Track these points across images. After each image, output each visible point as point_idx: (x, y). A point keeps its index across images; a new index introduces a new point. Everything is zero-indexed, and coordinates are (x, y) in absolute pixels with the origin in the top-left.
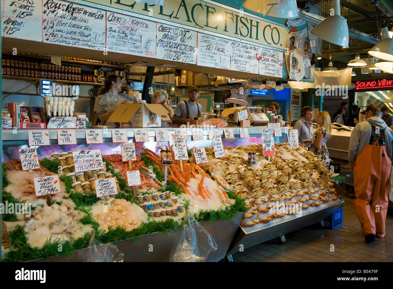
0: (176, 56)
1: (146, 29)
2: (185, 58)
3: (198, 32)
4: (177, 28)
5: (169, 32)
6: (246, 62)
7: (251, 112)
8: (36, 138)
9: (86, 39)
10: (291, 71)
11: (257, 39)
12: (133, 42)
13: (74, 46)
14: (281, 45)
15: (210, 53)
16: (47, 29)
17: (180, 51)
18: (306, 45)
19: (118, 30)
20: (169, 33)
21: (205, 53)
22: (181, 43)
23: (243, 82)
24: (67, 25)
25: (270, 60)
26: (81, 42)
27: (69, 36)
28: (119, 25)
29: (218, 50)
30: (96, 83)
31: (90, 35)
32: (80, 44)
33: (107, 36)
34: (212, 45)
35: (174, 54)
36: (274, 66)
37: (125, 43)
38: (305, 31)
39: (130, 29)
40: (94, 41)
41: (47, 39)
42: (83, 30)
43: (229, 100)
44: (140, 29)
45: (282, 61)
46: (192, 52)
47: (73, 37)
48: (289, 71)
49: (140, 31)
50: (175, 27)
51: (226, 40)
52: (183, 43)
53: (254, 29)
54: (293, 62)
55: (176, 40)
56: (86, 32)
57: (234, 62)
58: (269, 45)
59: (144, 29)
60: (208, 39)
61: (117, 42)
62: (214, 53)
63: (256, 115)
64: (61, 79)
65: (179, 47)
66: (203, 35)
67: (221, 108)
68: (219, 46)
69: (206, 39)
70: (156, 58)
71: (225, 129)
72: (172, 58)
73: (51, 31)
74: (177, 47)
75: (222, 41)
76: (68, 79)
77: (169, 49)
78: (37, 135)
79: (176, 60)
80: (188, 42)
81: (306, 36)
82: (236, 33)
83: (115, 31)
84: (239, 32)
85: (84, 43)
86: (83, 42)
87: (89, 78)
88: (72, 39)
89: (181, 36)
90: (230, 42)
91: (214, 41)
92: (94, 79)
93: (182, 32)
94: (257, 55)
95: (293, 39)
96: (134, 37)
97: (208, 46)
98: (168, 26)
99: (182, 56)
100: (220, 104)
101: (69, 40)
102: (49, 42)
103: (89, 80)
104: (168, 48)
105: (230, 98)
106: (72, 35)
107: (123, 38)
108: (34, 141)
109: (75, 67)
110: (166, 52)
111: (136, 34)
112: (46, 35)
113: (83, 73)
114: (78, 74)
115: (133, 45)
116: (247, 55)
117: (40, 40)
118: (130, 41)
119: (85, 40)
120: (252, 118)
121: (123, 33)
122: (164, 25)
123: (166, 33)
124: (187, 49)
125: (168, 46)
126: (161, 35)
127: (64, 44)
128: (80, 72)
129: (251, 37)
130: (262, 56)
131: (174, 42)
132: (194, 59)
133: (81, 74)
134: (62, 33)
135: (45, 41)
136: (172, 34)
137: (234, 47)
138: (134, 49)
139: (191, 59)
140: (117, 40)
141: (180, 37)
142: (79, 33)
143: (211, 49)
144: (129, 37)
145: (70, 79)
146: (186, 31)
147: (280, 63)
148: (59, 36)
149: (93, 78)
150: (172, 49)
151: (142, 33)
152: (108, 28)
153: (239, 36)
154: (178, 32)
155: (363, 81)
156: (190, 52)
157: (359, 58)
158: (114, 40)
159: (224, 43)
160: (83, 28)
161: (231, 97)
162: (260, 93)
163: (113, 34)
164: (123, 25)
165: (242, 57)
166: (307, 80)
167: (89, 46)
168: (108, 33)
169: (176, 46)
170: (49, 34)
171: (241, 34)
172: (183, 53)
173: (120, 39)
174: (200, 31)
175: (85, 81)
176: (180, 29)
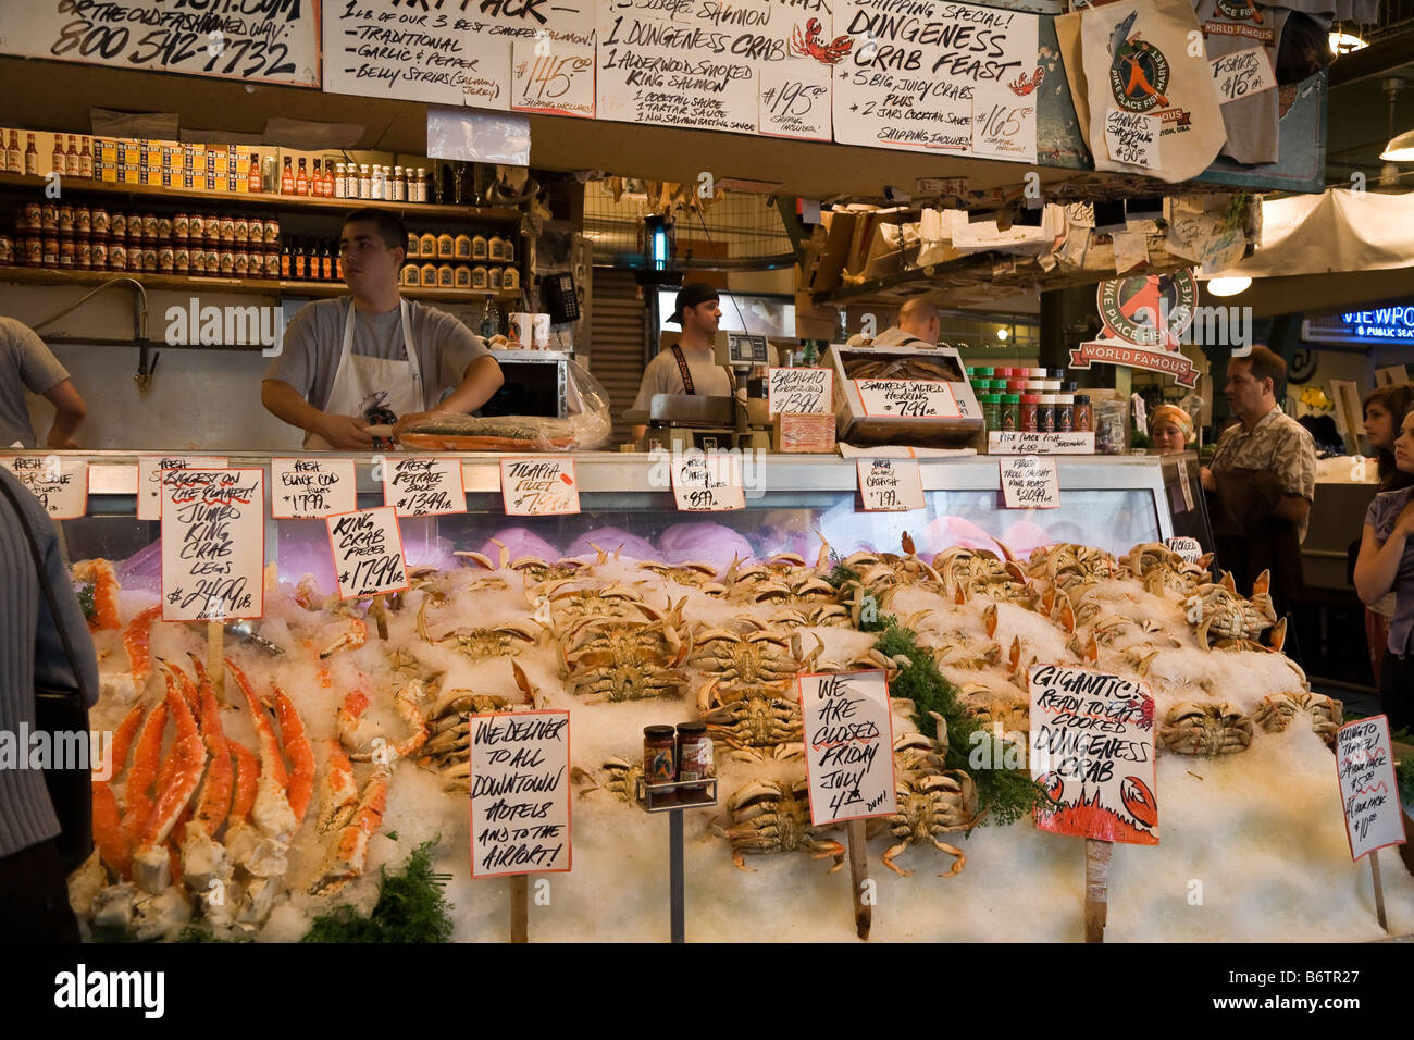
6: (728, 72)
43: (1089, 352)
103: (315, 274)
105: (1098, 341)
116: (736, 30)
161: (1103, 337)
165: (691, 42)
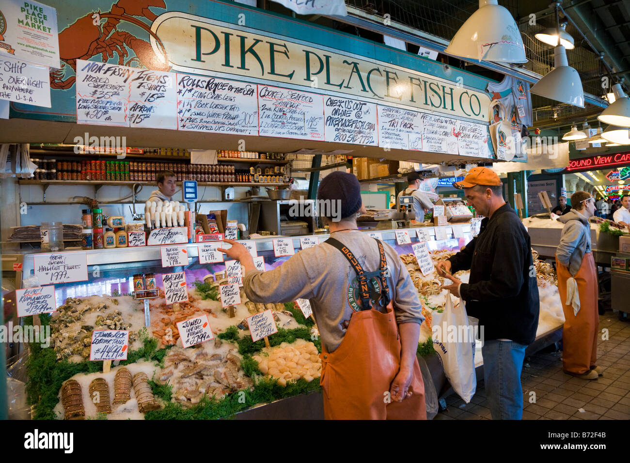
0: (351, 136)
1: (310, 104)
2: (364, 138)
3: (377, 104)
4: (350, 100)
5: (339, 106)
6: (442, 140)
7: (447, 205)
8: (170, 256)
9: (232, 121)
10: (498, 149)
11: (452, 109)
12: (293, 122)
13: (218, 132)
14: (483, 116)
15: (395, 130)
16: (183, 113)
17: (356, 129)
18: (514, 115)
19: (273, 107)
20: (341, 108)
21: (389, 131)
22: (357, 119)
23: (433, 169)
24: (208, 106)
25: (471, 136)
26: (226, 127)
27: (210, 119)
28: (274, 101)
29: (405, 125)
30: (253, 183)
31: (237, 116)
32: (225, 128)
33: (260, 117)
34: (397, 120)
35: (348, 134)
36: (477, 143)
37: (283, 123)
38: (510, 97)
39: (288, 106)
40: (244, 124)
41: (184, 126)
42: (229, 111)
44: (302, 104)
45: (486, 137)
46: (372, 130)
47: (216, 121)
48: (497, 148)
49: (303, 106)
50: (347, 100)
51: (414, 113)
52: (359, 120)
53: (448, 97)
54: (499, 137)
55: (349, 116)
56: (233, 113)
57: (426, 140)
58: (469, 117)
59: (307, 104)
60: (391, 113)
61: (273, 123)
62: (400, 131)
63: (453, 209)
64: (212, 181)
65: (354, 125)
66: (383, 107)
67: (410, 202)
68: (406, 121)
69: (388, 113)
70: (326, 141)
71: (418, 230)
72: (346, 140)
73: (187, 115)
74: (352, 125)
75: (408, 114)
76: (220, 181)
77: (342, 128)
78: (172, 252)
79: (351, 142)
80: (366, 118)
81: (512, 103)
82: (426, 103)
83: (270, 109)
84: (429, 102)
85: (231, 127)
86: (229, 126)
87: (244, 178)
88: (215, 123)
89: (356, 111)
90: (420, 115)
91: (398, 114)
92: (250, 178)
93: (357, 106)
94: (454, 130)
95: (497, 107)
96: (294, 115)
97: (392, 121)
98: (338, 99)
99: (359, 136)
100: (409, 198)
101: (211, 125)
102: (185, 129)
103: (244, 180)
104: (340, 127)
106: (215, 118)
107: (280, 117)
108: (169, 260)
109: (227, 166)
110: (337, 132)
111: (298, 111)
112: (182, 120)
113: (238, 172)
114: (231, 174)
115: (294, 125)
116: (442, 130)
117: (175, 128)
118: (290, 121)
119: (232, 123)
120: (448, 213)
121: (281, 110)
122: (333, 98)
123: (337, 107)
124: (364, 127)
125: (340, 124)
126: (329, 111)
127: (205, 130)
128: (234, 171)
129: (445, 108)
130: (461, 131)
131: (347, 118)
132: (375, 139)
133: (235, 174)
134: (201, 117)
135: (181, 129)
136: (344, 109)
137: (425, 121)
138: (296, 131)
139: (370, 140)
140: (273, 121)
141: (354, 112)
142: (224, 115)
143: (395, 125)
144: (289, 115)
145: (222, 180)
146: (362, 104)
147: (483, 138)
148: (198, 120)
149: (248, 177)
150: (346, 128)
151: (304, 109)
152: (260, 106)
153: (430, 107)
154: (352, 105)
155: (576, 160)
156: (369, 130)
157: (576, 129)
158: (269, 121)
159: (412, 117)
160: (228, 108)
162: (448, 183)
163: (268, 113)
164: (280, 101)
165: (436, 133)
166: (518, 159)
167: (237, 131)
168: (261, 113)
169: (350, 124)
170: (185, 120)
171: (432, 105)
172: (360, 132)
173: (276, 120)
174: (380, 102)
175: (240, 182)
176: (354, 102)
